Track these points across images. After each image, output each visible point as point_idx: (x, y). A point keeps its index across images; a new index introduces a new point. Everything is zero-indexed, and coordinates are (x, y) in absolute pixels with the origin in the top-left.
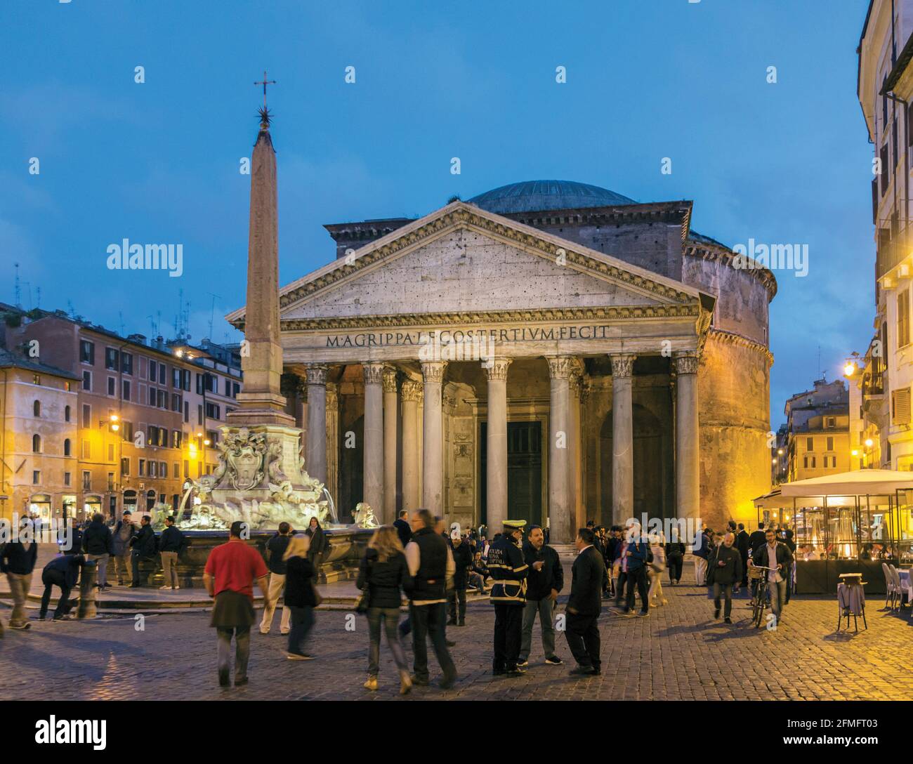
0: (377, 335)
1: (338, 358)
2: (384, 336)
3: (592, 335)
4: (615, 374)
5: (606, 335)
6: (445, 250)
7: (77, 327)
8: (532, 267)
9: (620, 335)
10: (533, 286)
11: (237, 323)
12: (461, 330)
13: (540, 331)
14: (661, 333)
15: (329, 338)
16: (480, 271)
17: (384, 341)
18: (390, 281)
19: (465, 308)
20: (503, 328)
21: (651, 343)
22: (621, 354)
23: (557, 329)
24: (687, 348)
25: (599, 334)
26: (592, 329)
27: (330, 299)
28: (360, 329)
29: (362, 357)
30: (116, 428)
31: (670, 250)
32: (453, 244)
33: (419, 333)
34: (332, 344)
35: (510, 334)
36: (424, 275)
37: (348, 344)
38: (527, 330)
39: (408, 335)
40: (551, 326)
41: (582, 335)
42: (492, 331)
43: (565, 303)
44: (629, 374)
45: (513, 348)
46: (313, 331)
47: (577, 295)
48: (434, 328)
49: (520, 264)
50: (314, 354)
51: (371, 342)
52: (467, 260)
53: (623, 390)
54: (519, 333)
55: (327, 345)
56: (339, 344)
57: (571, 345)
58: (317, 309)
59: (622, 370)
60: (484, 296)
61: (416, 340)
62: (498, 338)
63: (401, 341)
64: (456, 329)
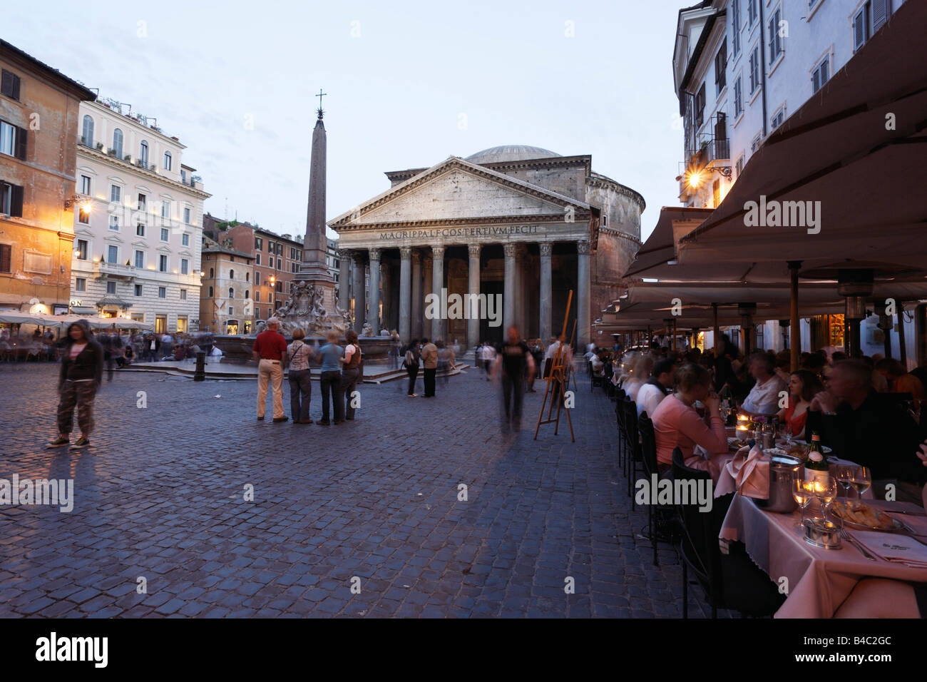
0: (408, 232)
1: (387, 245)
3: (529, 231)
4: (542, 254)
5: (537, 231)
6: (446, 184)
7: (254, 231)
8: (494, 193)
9: (545, 231)
10: (495, 203)
12: (454, 229)
13: (499, 229)
14: (569, 230)
15: (382, 235)
16: (465, 196)
17: (412, 236)
18: (416, 202)
19: (456, 216)
20: (478, 228)
21: (562, 235)
22: (545, 242)
23: (508, 228)
24: (583, 238)
25: (533, 230)
26: (529, 228)
27: (383, 212)
28: (399, 229)
29: (399, 244)
30: (273, 285)
31: (578, 183)
32: (451, 181)
33: (431, 231)
34: (383, 238)
35: (482, 231)
36: (434, 198)
37: (392, 237)
38: (492, 229)
39: (425, 232)
40: (505, 227)
41: (523, 231)
42: (471, 229)
43: (514, 213)
44: (550, 254)
46: (373, 230)
47: (520, 208)
48: (440, 228)
49: (488, 191)
50: (374, 243)
51: (405, 236)
52: (458, 190)
53: (546, 262)
54: (487, 230)
55: (381, 238)
56: (387, 237)
57: (517, 237)
58: (376, 218)
59: (545, 251)
61: (430, 234)
62: (475, 233)
63: (421, 235)
64: (452, 228)
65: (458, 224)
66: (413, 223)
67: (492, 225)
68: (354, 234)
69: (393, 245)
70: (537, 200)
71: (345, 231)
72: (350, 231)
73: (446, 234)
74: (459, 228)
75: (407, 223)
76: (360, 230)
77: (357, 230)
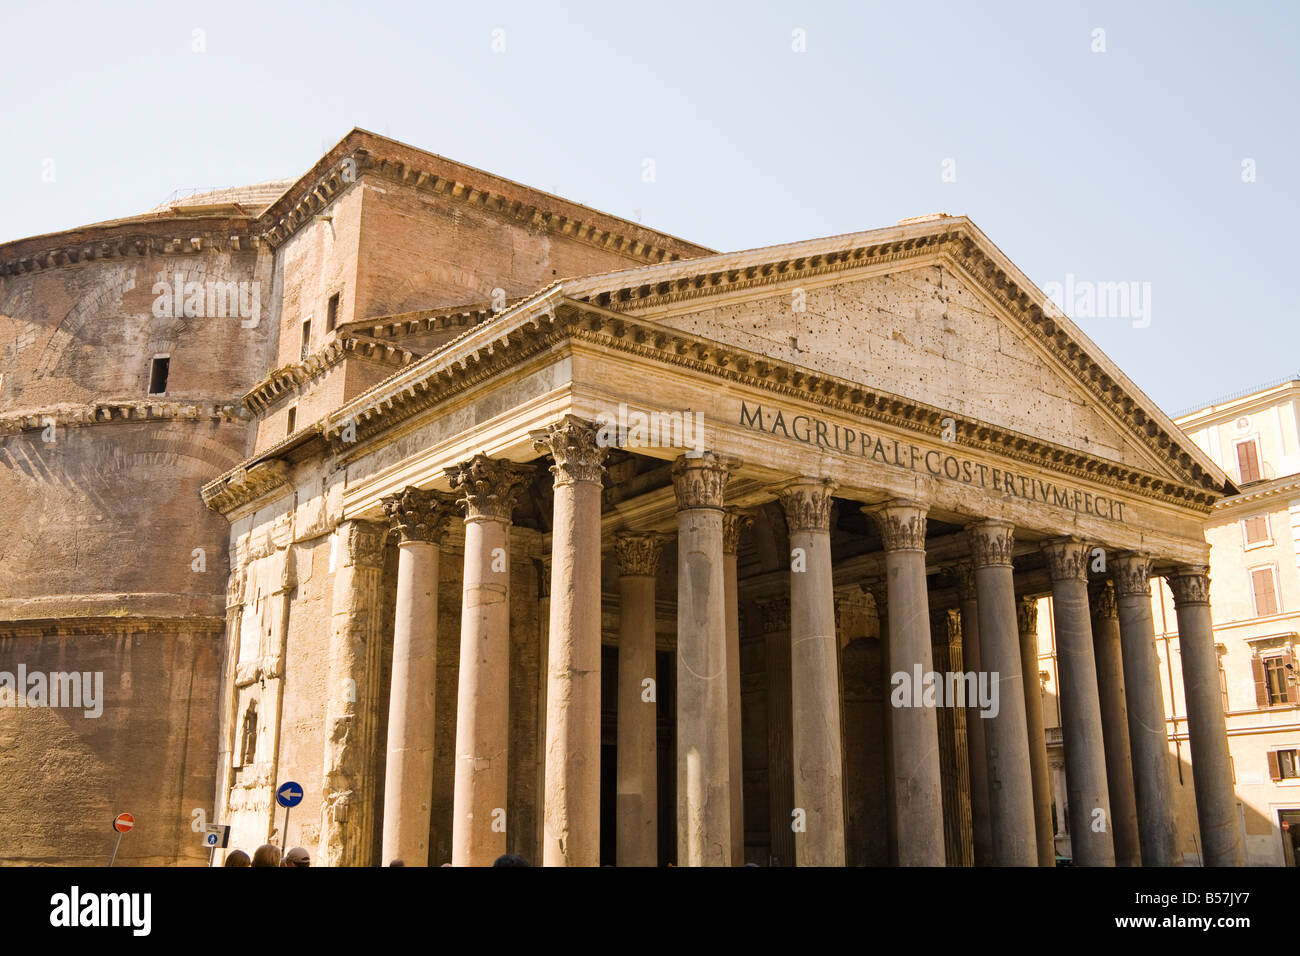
0: (830, 425)
1: (764, 456)
2: (841, 431)
3: (1109, 514)
5: (1123, 519)
6: (920, 294)
8: (1033, 373)
9: (1136, 522)
10: (1037, 405)
11: (582, 306)
12: (955, 455)
13: (1051, 490)
15: (744, 408)
16: (973, 355)
17: (842, 443)
18: (844, 319)
20: (1009, 470)
22: (1146, 556)
23: (1071, 493)
25: (1116, 514)
26: (1108, 505)
27: (744, 319)
28: (808, 404)
29: (808, 467)
32: (930, 288)
33: (896, 443)
34: (751, 423)
35: (1018, 483)
36: (898, 331)
38: (1037, 483)
39: (879, 443)
40: (1064, 486)
41: (1099, 509)
42: (994, 470)
45: (1023, 509)
46: (719, 379)
47: (1087, 440)
48: (920, 440)
49: (1018, 363)
50: (718, 436)
51: (821, 437)
54: (1028, 485)
55: (742, 423)
56: (765, 425)
57: (1091, 524)
58: (721, 332)
60: (980, 402)
61: (891, 456)
62: (1002, 485)
63: (870, 451)
64: (950, 453)
65: (971, 445)
66: (871, 398)
67: (1044, 470)
68: (638, 371)
69: (787, 462)
70: (1116, 428)
71: (611, 345)
72: (633, 351)
73: (937, 471)
74: (968, 458)
75: (855, 390)
76: (674, 362)
77: (660, 358)
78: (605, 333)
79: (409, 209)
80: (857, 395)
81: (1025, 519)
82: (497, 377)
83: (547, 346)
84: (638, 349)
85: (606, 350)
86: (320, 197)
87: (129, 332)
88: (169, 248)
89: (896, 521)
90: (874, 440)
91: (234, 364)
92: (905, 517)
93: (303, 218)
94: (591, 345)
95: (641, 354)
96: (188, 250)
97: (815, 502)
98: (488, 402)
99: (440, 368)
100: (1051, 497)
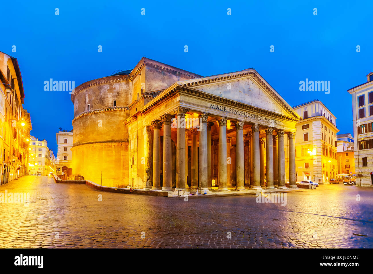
0: (227, 108)
1: (215, 113)
2: (229, 109)
3: (278, 123)
5: (280, 124)
6: (245, 84)
9: (283, 125)
11: (181, 86)
15: (211, 105)
17: (229, 111)
20: (259, 115)
22: (284, 130)
26: (278, 121)
27: (212, 89)
28: (223, 104)
32: (247, 83)
33: (239, 111)
34: (212, 107)
35: (261, 118)
37: (217, 108)
38: (265, 118)
39: (236, 111)
40: (270, 118)
41: (276, 122)
42: (257, 115)
45: (262, 123)
46: (206, 100)
48: (243, 110)
49: (263, 96)
50: (206, 109)
51: (225, 110)
54: (263, 118)
55: (211, 107)
56: (215, 108)
58: (207, 91)
61: (238, 113)
62: (258, 118)
63: (234, 112)
64: (249, 112)
65: (253, 111)
66: (234, 102)
67: (266, 115)
68: (191, 98)
69: (219, 114)
70: (280, 108)
71: (187, 93)
72: (191, 95)
73: (246, 115)
74: (252, 113)
75: (231, 101)
76: (198, 96)
77: (196, 96)
78: (186, 91)
79: (154, 72)
80: (232, 102)
81: (262, 124)
82: (168, 100)
83: (175, 94)
84: (192, 94)
85: (186, 94)
86: (139, 70)
87: (109, 96)
88: (114, 81)
89: (238, 124)
90: (235, 110)
91: (127, 101)
92: (240, 123)
93: (136, 75)
94: (183, 94)
95: (192, 95)
96: (118, 81)
97: (224, 121)
98: (167, 105)
99: (158, 99)
100: (267, 120)
